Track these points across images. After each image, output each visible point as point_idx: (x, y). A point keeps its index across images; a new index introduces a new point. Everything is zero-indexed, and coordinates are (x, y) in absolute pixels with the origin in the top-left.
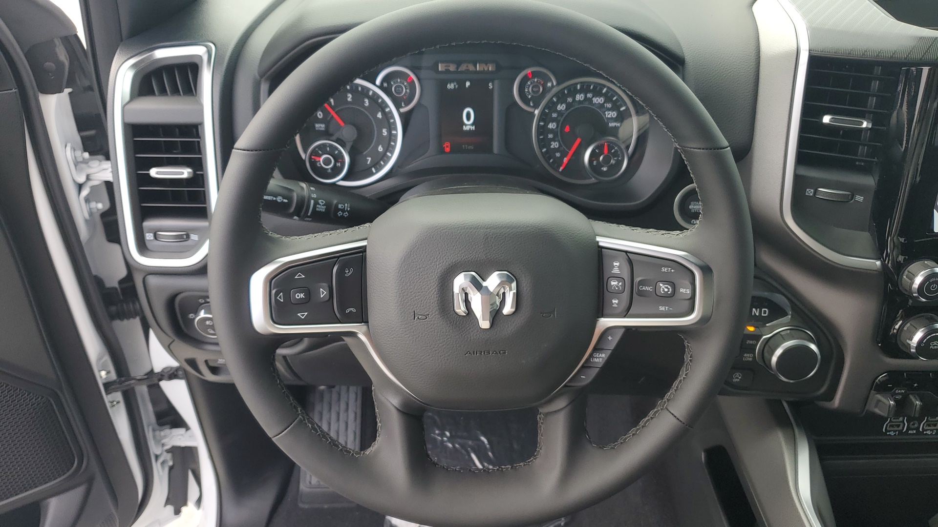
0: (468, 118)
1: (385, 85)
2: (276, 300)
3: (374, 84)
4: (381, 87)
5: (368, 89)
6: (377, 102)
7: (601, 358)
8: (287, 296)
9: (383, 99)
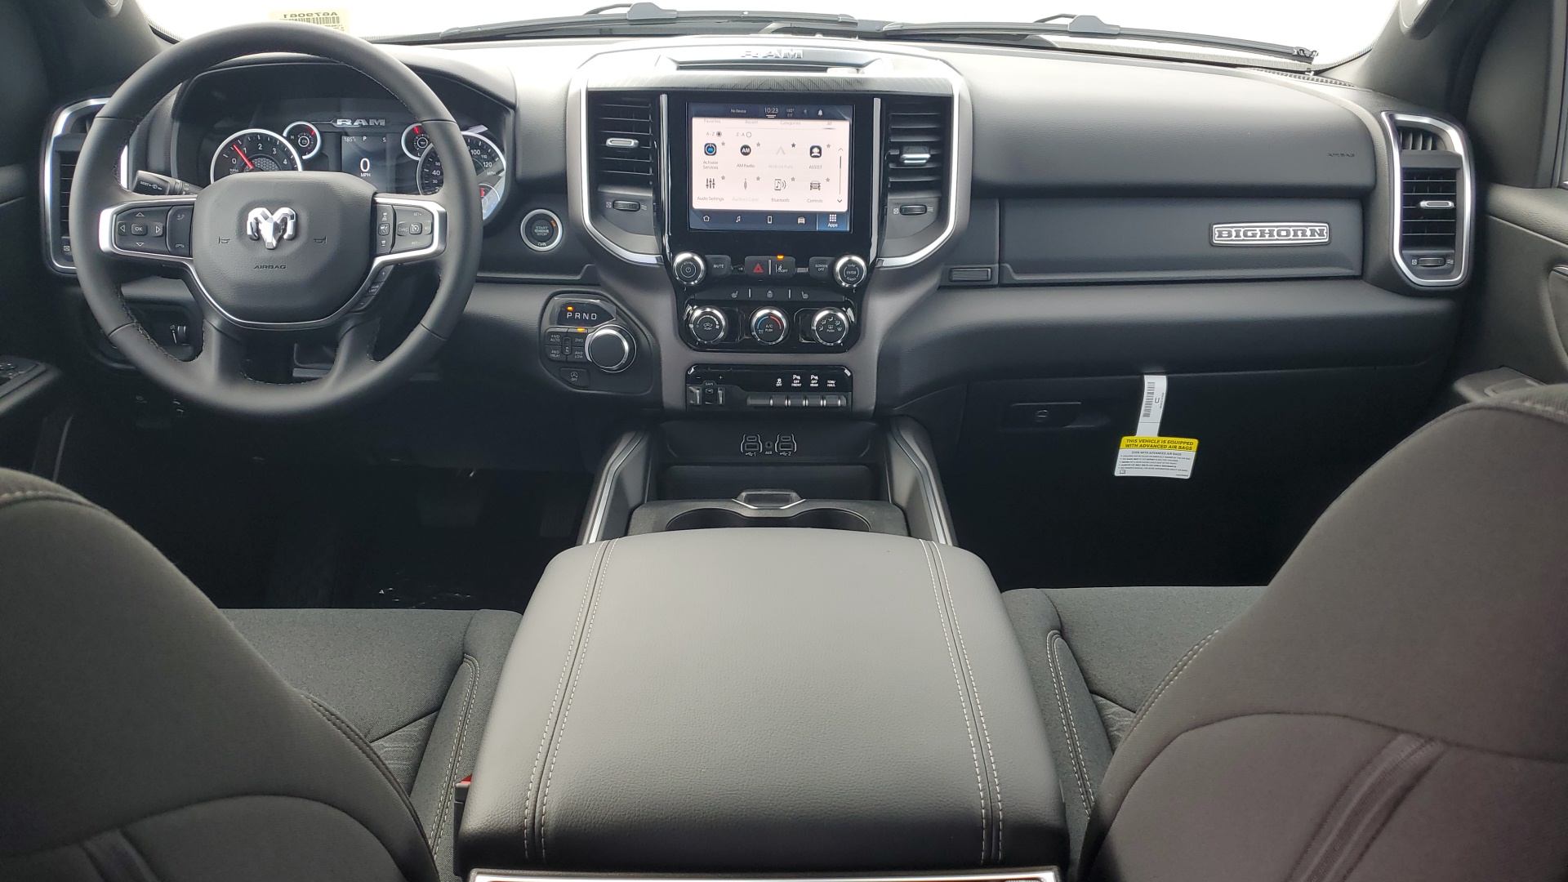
0: (365, 167)
1: (292, 137)
2: (119, 229)
3: (281, 135)
4: (288, 138)
5: (276, 140)
6: (283, 151)
7: (376, 289)
8: (129, 228)
9: (288, 148)
